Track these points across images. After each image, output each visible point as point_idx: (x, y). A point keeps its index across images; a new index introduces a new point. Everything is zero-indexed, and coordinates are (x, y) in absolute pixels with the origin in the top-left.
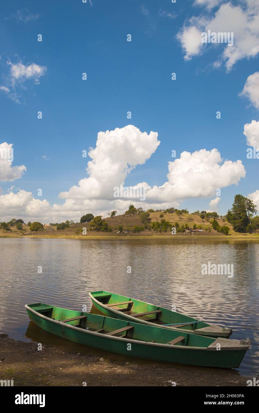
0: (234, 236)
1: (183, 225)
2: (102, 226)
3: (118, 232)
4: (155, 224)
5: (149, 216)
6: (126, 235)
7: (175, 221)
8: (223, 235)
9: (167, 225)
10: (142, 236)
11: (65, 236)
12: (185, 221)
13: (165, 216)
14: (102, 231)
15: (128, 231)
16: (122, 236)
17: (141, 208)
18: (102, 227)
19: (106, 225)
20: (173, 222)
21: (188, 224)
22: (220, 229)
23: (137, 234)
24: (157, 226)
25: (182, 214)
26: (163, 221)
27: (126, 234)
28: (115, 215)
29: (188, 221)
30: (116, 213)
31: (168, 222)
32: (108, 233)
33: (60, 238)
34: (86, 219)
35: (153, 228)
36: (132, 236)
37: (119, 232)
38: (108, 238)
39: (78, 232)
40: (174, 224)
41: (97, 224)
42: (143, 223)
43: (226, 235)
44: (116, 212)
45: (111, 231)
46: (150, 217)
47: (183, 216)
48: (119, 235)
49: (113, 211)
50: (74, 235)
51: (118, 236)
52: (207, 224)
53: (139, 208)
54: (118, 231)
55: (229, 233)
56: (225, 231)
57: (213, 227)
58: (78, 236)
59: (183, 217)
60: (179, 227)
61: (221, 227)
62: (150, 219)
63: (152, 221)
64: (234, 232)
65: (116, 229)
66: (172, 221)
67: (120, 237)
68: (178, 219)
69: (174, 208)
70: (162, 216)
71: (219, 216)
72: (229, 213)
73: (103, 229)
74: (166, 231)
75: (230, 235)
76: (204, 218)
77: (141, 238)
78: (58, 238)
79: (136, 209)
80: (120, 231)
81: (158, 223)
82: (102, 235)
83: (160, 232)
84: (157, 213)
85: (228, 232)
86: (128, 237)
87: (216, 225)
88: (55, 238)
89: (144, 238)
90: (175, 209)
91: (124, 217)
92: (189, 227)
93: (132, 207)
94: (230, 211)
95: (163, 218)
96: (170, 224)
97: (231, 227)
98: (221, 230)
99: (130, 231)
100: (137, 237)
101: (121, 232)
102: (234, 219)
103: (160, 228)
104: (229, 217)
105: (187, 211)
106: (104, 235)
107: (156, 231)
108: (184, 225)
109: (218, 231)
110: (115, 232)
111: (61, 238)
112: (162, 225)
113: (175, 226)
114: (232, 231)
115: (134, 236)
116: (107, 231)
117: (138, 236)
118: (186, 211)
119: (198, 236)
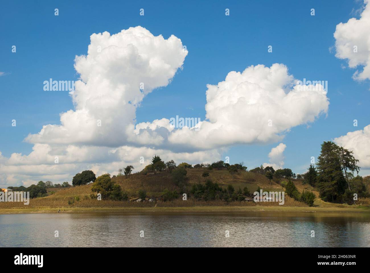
0: (323, 208)
1: (240, 190)
2: (112, 190)
3: (137, 201)
4: (197, 187)
5: (185, 174)
6: (151, 205)
7: (227, 183)
8: (305, 206)
9: (216, 189)
10: (178, 206)
11: (49, 208)
12: (242, 182)
13: (210, 174)
14: (111, 198)
15: (154, 198)
16: (146, 206)
17: (173, 162)
18: (112, 192)
19: (119, 188)
20: (223, 185)
21: (247, 187)
22: (300, 196)
23: (168, 202)
24: (200, 191)
25: (237, 171)
26: (209, 183)
27: (151, 203)
28: (131, 172)
29: (247, 183)
30: (132, 169)
31: (216, 185)
32: (122, 202)
33: (40, 213)
34: (83, 180)
35: (193, 193)
36: (162, 206)
37: (140, 200)
38: (123, 210)
39: (72, 201)
40: (226, 188)
41: (104, 187)
42: (177, 185)
43: (311, 206)
44: (132, 167)
45: (126, 198)
46: (188, 175)
47: (239, 174)
48: (140, 205)
49: (128, 167)
50: (65, 206)
51: (140, 207)
52: (278, 188)
53: (170, 162)
54: (137, 199)
55: (315, 203)
56: (309, 200)
57: (288, 193)
58: (72, 208)
59: (238, 177)
60: (234, 192)
61: (301, 193)
62: (187, 179)
63: (191, 182)
64: (322, 201)
65: (134, 196)
66: (221, 182)
67: (143, 208)
68: (232, 180)
69: (223, 162)
70: (205, 175)
71: (295, 174)
72: (312, 170)
73: (113, 196)
74: (214, 199)
75: (316, 206)
76: (272, 178)
77: (176, 209)
78: (38, 213)
79: (163, 162)
80: (141, 198)
81: (200, 186)
82: (113, 206)
83: (206, 200)
84: (197, 169)
85: (313, 202)
86: (155, 209)
87: (292, 189)
88: (31, 213)
89: (181, 210)
90: (225, 164)
91: (146, 176)
92: (250, 193)
93: (157, 160)
94: (312, 167)
95: (207, 177)
96: (220, 187)
97: (317, 194)
98: (302, 197)
99: (156, 197)
100: (170, 208)
101: (142, 201)
102: (322, 180)
103: (205, 194)
104: (311, 177)
105: (243, 166)
106: (116, 206)
107: (198, 199)
108: (242, 189)
109: (296, 199)
110: (134, 201)
111: (42, 213)
112: (207, 189)
113: (227, 191)
114: (318, 200)
115: (166, 207)
116: (120, 199)
117: (172, 206)
118: (241, 166)
119: (266, 207)
